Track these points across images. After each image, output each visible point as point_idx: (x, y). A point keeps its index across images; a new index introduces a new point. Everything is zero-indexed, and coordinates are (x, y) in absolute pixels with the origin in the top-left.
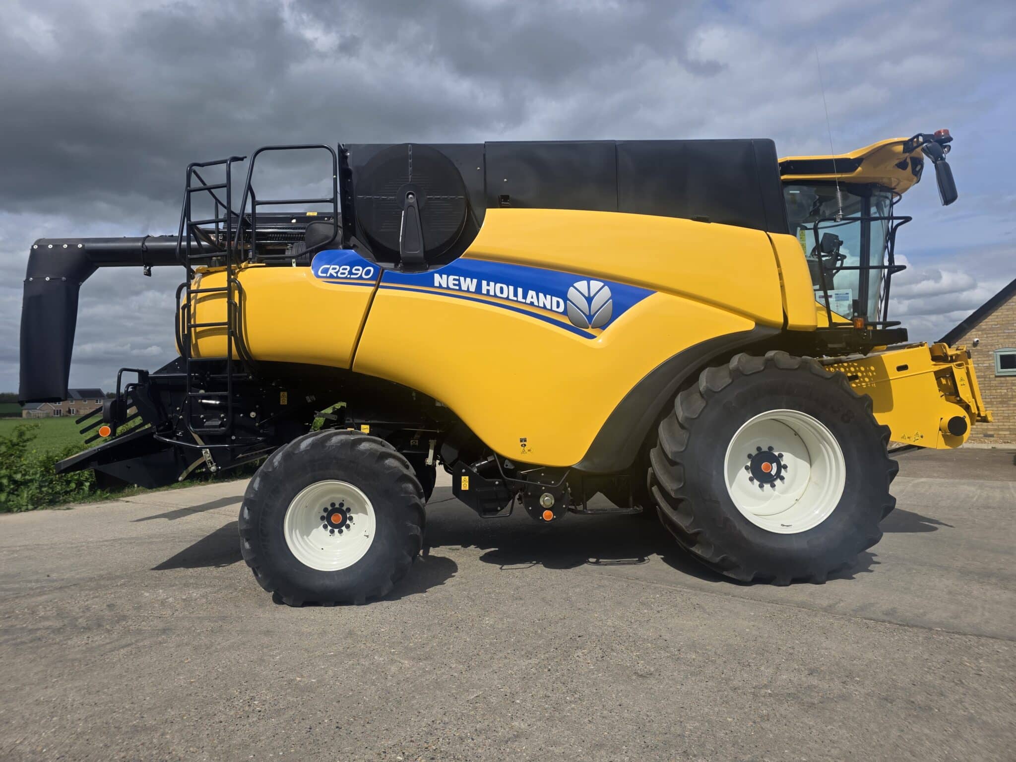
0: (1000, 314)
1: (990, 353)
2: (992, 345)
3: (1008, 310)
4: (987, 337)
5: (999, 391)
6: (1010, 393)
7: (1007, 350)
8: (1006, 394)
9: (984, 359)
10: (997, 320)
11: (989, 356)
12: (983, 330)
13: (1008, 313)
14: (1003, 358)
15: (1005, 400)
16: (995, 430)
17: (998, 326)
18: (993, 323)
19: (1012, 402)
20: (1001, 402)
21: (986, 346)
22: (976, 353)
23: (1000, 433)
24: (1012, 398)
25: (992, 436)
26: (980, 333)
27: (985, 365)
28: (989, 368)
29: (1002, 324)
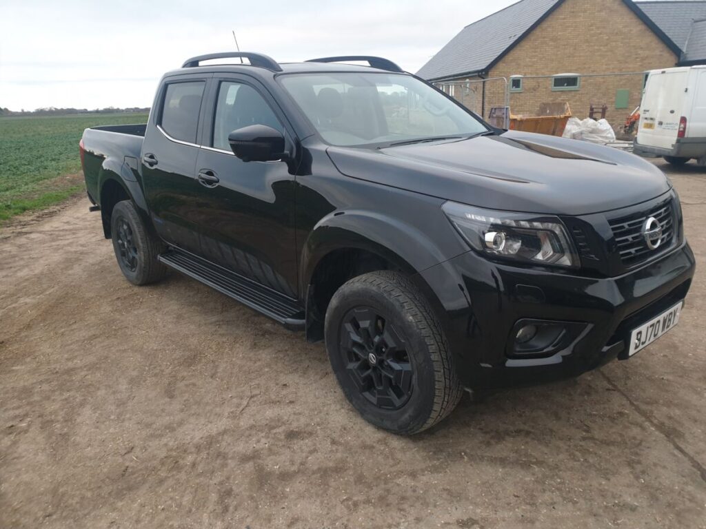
0: (515, 52)
2: (510, 73)
3: (519, 50)
6: (515, 104)
7: (516, 76)
10: (513, 56)
12: (506, 62)
14: (514, 81)
18: (511, 58)
19: (515, 110)
24: (516, 107)
26: (504, 64)
28: (507, 87)
29: (515, 60)
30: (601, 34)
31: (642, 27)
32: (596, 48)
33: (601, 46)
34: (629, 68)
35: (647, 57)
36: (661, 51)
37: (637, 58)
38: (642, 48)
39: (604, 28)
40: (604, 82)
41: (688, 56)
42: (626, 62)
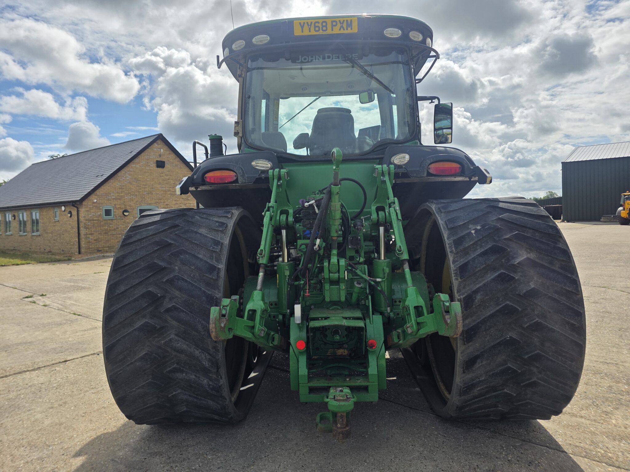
0: (105, 188)
1: (101, 208)
2: (102, 204)
3: (109, 186)
4: (100, 199)
5: (104, 227)
6: (109, 229)
7: (108, 206)
8: (107, 229)
9: (98, 211)
10: (104, 191)
11: (100, 209)
12: (98, 195)
13: (108, 188)
14: (106, 210)
15: (107, 232)
16: (102, 247)
17: (105, 194)
18: (102, 192)
19: (109, 233)
20: (105, 233)
21: (99, 204)
22: (94, 208)
23: (105, 249)
24: (110, 231)
25: (101, 251)
26: (96, 197)
27: (98, 214)
28: (100, 215)
29: (106, 193)
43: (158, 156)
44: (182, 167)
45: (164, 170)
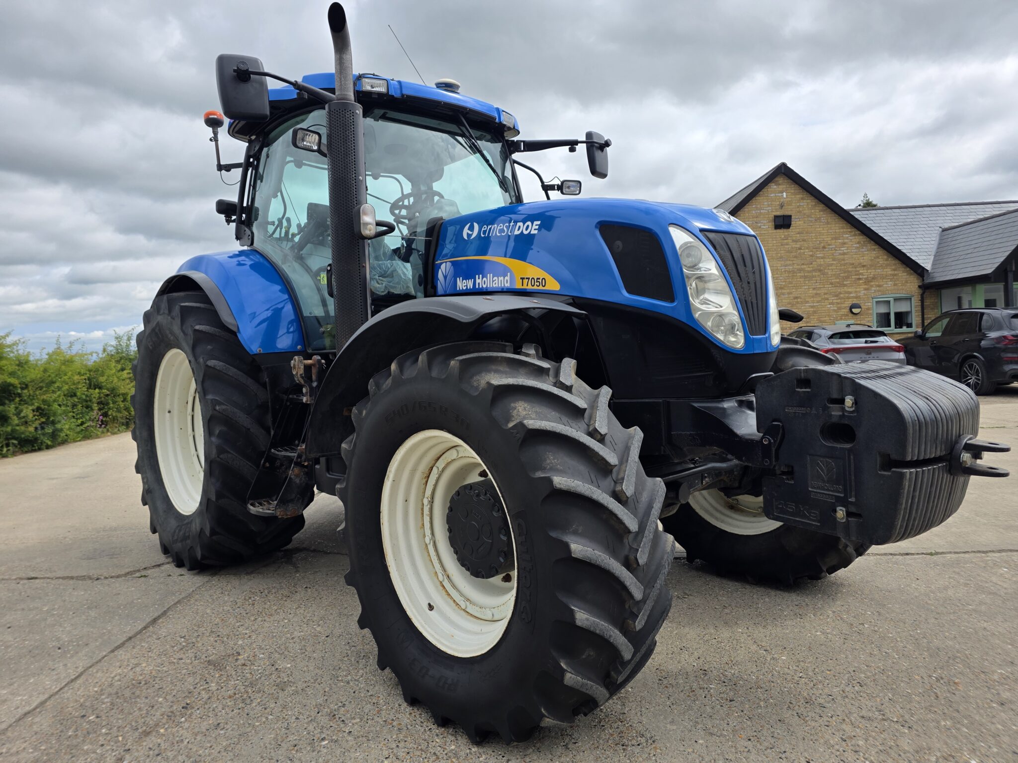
30: (800, 249)
31: (862, 238)
32: (796, 266)
33: (803, 264)
34: (851, 293)
35: (874, 278)
36: (894, 270)
37: (859, 279)
38: (864, 266)
39: (804, 240)
40: (815, 312)
41: (936, 275)
42: (845, 285)
43: (778, 208)
44: (829, 220)
45: (791, 231)
